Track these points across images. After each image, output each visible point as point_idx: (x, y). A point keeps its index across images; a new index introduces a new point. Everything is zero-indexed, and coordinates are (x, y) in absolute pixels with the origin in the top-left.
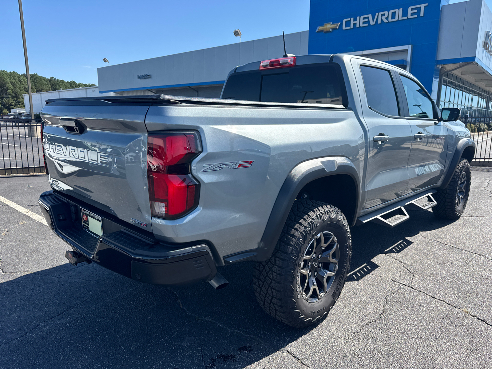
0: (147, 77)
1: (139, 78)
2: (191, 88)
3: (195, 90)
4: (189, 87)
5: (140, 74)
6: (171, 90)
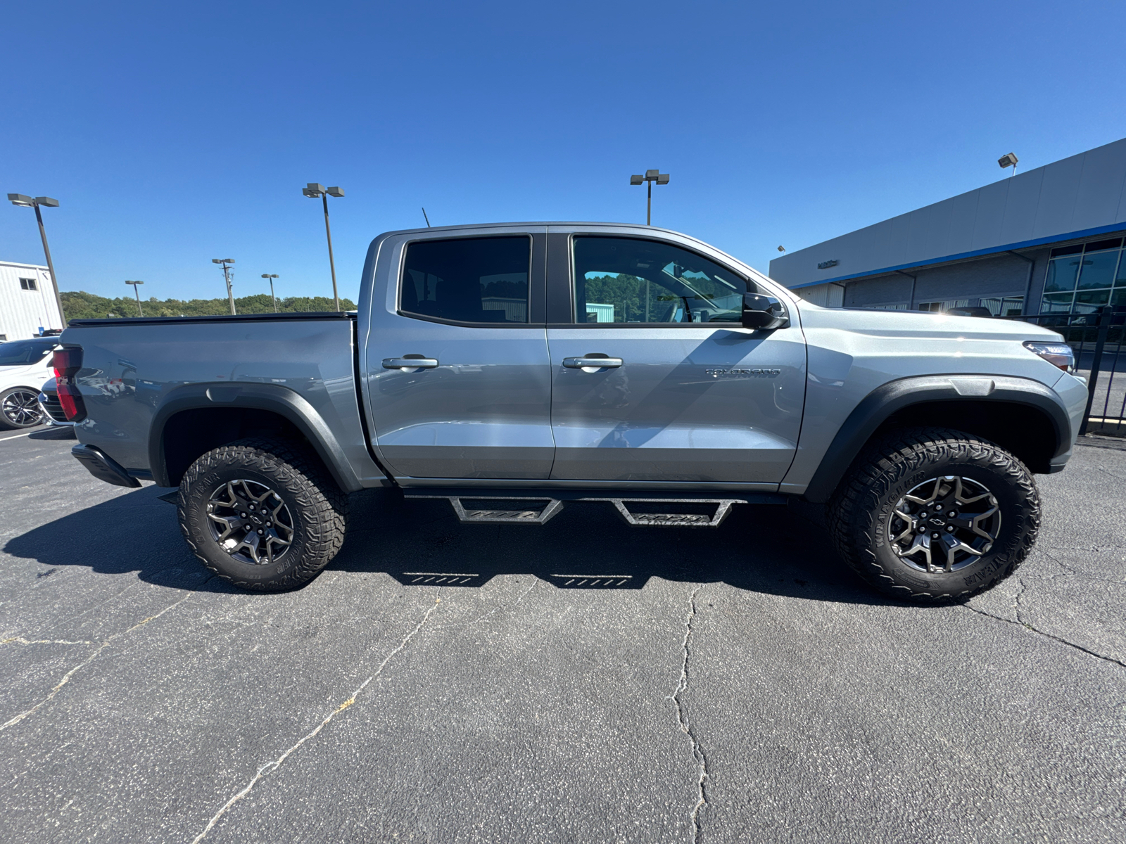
0: (833, 264)
1: (820, 267)
2: (902, 273)
3: (911, 276)
4: (897, 271)
5: (821, 262)
6: (869, 279)
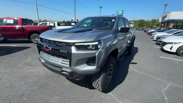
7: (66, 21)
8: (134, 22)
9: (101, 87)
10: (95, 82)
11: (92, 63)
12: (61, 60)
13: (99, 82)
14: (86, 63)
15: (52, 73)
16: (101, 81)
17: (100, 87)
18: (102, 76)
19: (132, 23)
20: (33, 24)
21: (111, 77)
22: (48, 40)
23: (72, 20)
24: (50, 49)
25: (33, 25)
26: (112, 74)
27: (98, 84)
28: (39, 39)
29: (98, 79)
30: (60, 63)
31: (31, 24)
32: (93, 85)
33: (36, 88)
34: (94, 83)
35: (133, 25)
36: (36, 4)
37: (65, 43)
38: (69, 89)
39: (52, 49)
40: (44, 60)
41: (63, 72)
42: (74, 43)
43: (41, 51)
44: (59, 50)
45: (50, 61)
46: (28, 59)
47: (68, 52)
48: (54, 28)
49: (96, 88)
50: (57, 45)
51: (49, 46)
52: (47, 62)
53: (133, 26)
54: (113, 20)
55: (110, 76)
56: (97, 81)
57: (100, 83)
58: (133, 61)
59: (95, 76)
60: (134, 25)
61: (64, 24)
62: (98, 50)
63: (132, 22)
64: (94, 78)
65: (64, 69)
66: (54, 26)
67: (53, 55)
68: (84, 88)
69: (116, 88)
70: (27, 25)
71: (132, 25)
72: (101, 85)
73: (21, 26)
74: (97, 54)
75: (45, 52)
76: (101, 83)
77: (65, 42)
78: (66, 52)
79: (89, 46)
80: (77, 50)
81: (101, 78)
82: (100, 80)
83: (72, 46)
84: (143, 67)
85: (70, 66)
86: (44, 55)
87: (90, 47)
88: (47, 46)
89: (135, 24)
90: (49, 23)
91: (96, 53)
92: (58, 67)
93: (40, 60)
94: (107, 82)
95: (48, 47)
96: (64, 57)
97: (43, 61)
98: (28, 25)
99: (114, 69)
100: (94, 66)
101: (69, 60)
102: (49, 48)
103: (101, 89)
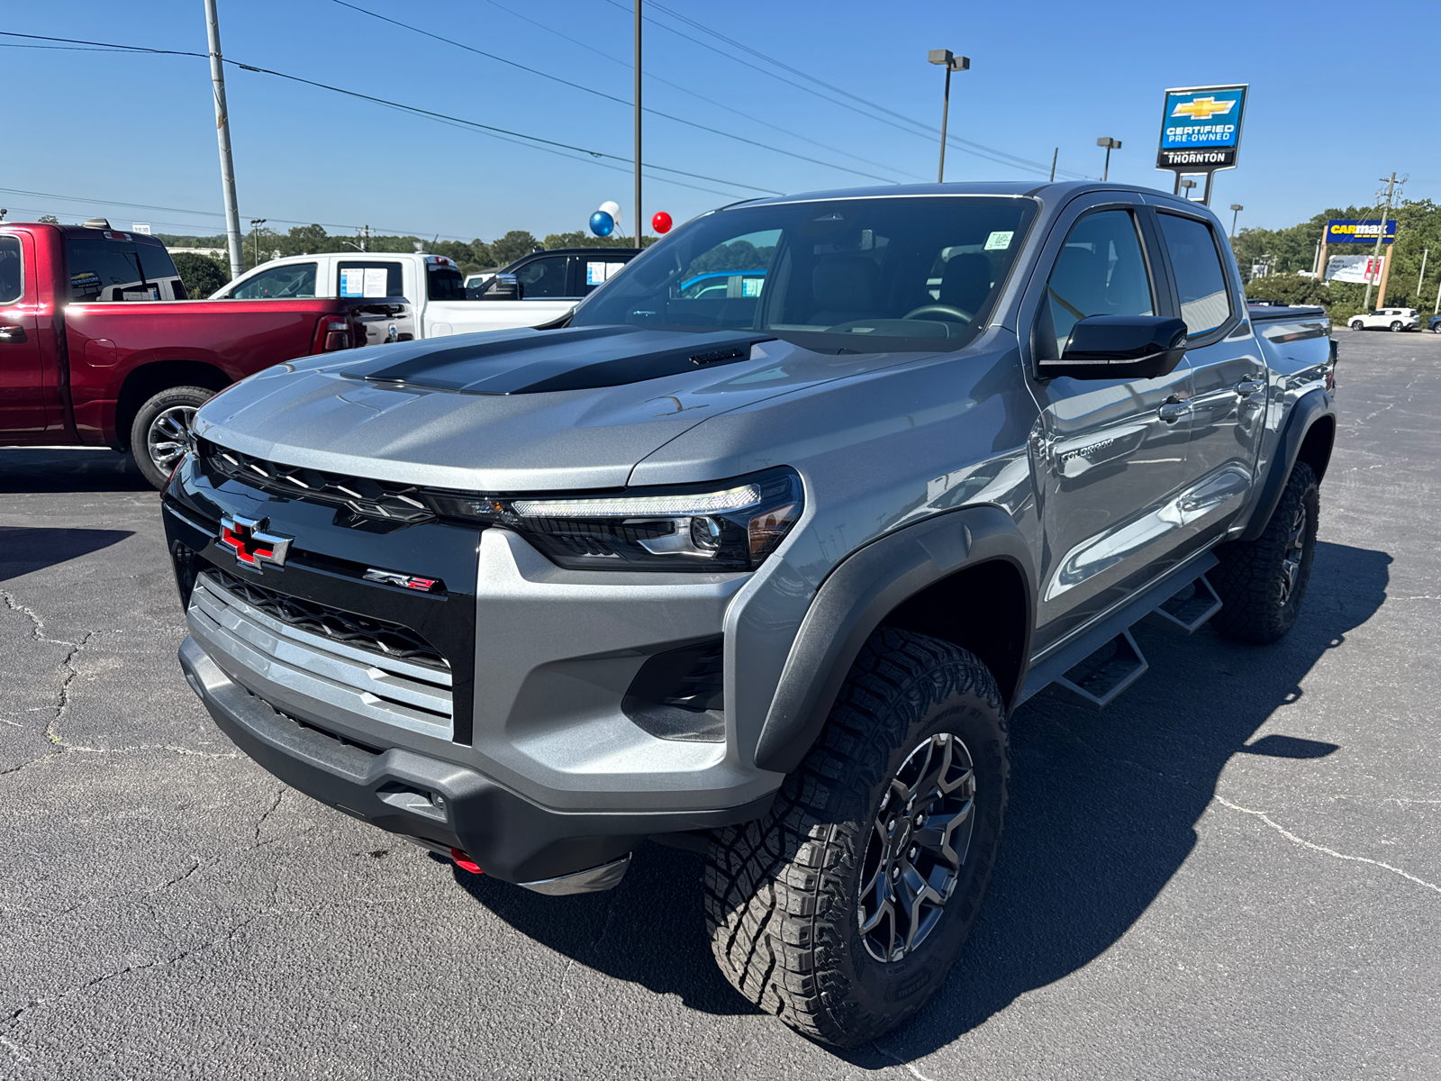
7: (540, 238)
8: (1391, 227)
9: (795, 982)
10: (733, 918)
11: (688, 706)
12: (375, 674)
13: (773, 927)
14: (628, 710)
15: (309, 823)
16: (795, 908)
17: (789, 983)
18: (803, 854)
19: (1363, 246)
20: (165, 284)
21: (953, 884)
22: (262, 464)
23: (596, 229)
24: (279, 556)
25: (169, 297)
26: (951, 855)
27: (762, 949)
28: (190, 455)
29: (764, 893)
30: (367, 699)
31: (144, 288)
32: (722, 963)
33: (133, 955)
34: (721, 937)
35: (1385, 262)
36: (219, 58)
37: (420, 492)
38: (471, 991)
39: (292, 553)
40: (225, 663)
41: (393, 799)
42: (507, 498)
43: (202, 577)
44: (360, 569)
45: (277, 674)
46: (84, 656)
47: (439, 587)
48: (382, 326)
49: (750, 991)
50: (343, 516)
51: (264, 526)
52: (248, 687)
53: (1380, 280)
54: (998, 241)
55: (938, 871)
56: (758, 908)
57: (784, 930)
58: (1281, 722)
59: (734, 859)
60: (1397, 270)
61: (511, 279)
62: (752, 568)
63: (1361, 230)
64: (726, 873)
65: (401, 764)
66: (389, 306)
67: (309, 615)
68: (634, 992)
69: (999, 1022)
70: (108, 291)
71: (1373, 269)
72: (793, 964)
73: (43, 308)
74: (734, 610)
75: (233, 590)
76: (792, 931)
77: (422, 488)
78: (424, 585)
79: (662, 525)
80: (527, 571)
81: (791, 875)
82: (781, 899)
83: (488, 524)
84: (1403, 802)
85: (464, 731)
86: (226, 617)
87: (667, 539)
88: (252, 524)
89: (1413, 249)
90: (342, 265)
91: (724, 601)
92: (346, 741)
93: (187, 668)
94: (879, 936)
95: (257, 535)
96: (409, 643)
97: (214, 679)
98: (118, 295)
99: (985, 796)
100: (711, 735)
101: (454, 671)
102: (269, 547)
103: (800, 1003)
